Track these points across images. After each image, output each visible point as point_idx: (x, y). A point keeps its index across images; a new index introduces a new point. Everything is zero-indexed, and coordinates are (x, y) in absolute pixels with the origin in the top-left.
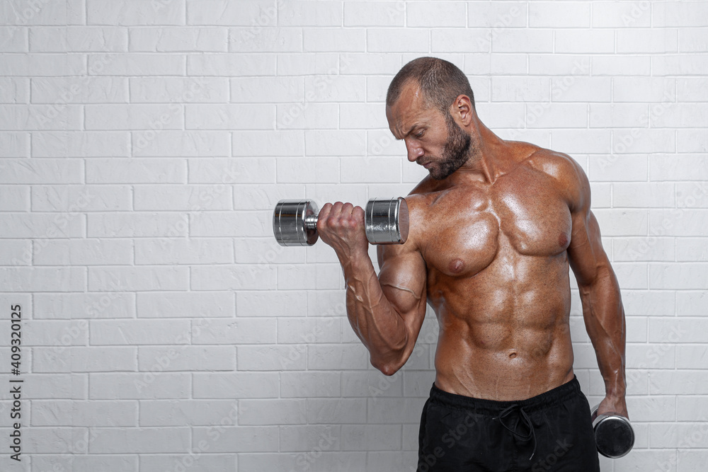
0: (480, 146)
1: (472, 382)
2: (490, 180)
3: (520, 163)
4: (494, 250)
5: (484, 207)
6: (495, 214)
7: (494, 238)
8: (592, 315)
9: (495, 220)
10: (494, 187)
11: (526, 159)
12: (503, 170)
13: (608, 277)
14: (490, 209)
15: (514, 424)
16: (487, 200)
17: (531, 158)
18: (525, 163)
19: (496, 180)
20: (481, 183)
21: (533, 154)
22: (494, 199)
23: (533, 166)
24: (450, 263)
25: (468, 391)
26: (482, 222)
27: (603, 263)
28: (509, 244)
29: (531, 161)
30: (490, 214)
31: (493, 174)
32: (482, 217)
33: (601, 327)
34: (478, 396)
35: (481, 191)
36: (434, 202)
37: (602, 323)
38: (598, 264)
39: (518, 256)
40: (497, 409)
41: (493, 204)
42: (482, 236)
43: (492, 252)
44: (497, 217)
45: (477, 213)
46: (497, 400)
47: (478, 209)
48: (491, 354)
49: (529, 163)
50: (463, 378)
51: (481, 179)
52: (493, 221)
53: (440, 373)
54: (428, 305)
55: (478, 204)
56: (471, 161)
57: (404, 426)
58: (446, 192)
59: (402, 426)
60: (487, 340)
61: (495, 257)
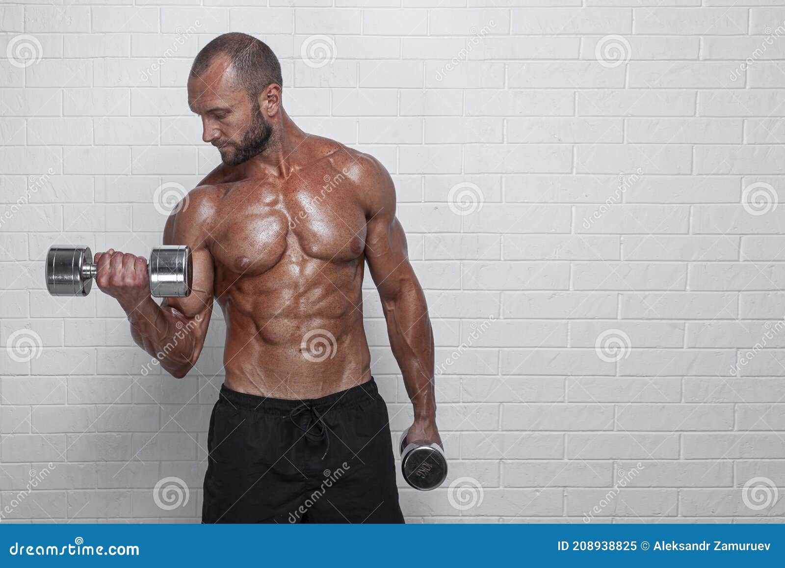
0: (281, 139)
1: (262, 380)
2: (285, 174)
3: (319, 160)
4: (282, 250)
5: (275, 203)
6: (285, 212)
7: (283, 238)
8: (398, 333)
9: (285, 217)
10: (287, 183)
11: (327, 157)
12: (299, 164)
13: (414, 291)
14: (280, 206)
15: (306, 425)
16: (278, 196)
17: (332, 156)
18: (325, 160)
19: (290, 175)
20: (275, 177)
21: (335, 153)
22: (285, 196)
23: (333, 165)
24: (236, 260)
25: (259, 390)
26: (272, 219)
27: (407, 277)
28: (297, 243)
29: (331, 160)
30: (280, 211)
31: (288, 169)
32: (272, 213)
33: (407, 345)
34: (269, 395)
35: (273, 186)
36: (225, 194)
37: (409, 342)
38: (401, 277)
39: (306, 257)
40: (288, 408)
41: (285, 200)
42: (271, 233)
43: (279, 251)
44: (287, 215)
45: (267, 209)
46: (288, 398)
47: (268, 205)
48: (280, 351)
49: (329, 161)
50: (253, 375)
51: (276, 174)
52: (283, 219)
53: (229, 372)
54: (215, 301)
55: (269, 199)
56: (268, 152)
57: (199, 434)
58: (239, 184)
59: (197, 435)
60: (274, 336)
61: (282, 255)
